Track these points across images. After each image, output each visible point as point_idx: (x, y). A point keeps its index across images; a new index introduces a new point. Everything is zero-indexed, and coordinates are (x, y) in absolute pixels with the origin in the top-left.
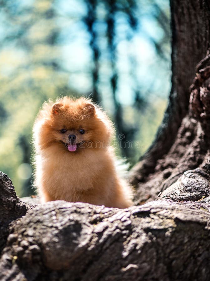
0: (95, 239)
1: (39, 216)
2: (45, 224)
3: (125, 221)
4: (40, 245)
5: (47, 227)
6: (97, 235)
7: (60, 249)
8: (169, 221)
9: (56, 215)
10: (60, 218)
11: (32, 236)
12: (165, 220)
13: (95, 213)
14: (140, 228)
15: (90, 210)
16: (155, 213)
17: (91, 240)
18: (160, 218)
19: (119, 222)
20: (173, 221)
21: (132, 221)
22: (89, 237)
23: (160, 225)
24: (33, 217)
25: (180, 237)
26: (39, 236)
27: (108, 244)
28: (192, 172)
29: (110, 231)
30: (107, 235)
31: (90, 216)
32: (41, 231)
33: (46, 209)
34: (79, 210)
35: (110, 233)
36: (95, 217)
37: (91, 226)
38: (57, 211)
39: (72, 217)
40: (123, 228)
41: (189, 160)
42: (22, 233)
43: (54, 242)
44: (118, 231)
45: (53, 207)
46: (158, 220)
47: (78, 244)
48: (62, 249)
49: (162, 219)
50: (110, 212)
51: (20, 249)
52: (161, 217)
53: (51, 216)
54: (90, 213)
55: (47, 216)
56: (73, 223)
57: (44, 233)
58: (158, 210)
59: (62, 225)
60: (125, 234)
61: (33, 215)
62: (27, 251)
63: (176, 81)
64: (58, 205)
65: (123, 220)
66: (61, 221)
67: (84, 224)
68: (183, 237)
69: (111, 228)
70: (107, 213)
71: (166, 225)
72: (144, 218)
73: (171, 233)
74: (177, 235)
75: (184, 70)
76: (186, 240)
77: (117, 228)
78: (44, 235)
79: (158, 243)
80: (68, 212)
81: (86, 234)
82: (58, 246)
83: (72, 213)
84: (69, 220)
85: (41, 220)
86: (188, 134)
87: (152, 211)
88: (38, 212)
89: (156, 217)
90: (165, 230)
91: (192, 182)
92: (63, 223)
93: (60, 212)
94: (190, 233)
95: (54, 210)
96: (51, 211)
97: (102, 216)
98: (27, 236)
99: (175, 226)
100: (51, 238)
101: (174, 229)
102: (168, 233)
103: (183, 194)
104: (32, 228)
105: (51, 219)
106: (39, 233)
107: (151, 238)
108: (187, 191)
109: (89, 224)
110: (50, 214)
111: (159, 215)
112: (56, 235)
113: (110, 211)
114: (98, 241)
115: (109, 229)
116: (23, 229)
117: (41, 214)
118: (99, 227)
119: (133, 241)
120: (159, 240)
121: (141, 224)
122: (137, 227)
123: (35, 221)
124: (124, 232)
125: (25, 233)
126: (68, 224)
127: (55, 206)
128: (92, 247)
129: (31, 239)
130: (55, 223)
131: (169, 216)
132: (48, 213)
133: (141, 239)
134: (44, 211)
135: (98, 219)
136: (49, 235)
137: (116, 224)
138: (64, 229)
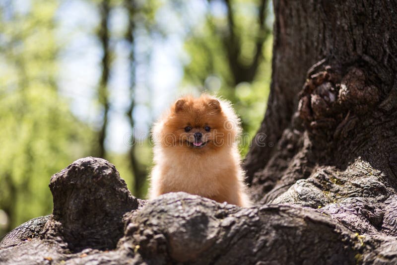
0: (223, 233)
1: (163, 205)
2: (171, 213)
3: (253, 217)
4: (166, 234)
5: (173, 216)
6: (224, 229)
7: (187, 239)
8: (299, 220)
9: (181, 205)
10: (187, 208)
11: (156, 226)
12: (295, 218)
13: (219, 208)
14: (269, 225)
15: (213, 205)
16: (284, 211)
17: (218, 233)
18: (289, 216)
19: (246, 217)
20: (303, 220)
21: (260, 218)
22: (216, 231)
23: (290, 222)
24: (156, 207)
25: (310, 237)
26: (165, 226)
27: (235, 239)
28: (305, 181)
29: (237, 226)
30: (234, 229)
31: (214, 210)
32: (167, 221)
33: (170, 199)
34: (204, 203)
35: (237, 228)
36: (220, 211)
37: (217, 220)
38: (182, 201)
39: (198, 208)
40: (251, 224)
41: (295, 172)
42: (145, 223)
43: (182, 232)
44: (246, 226)
45: (177, 198)
46: (287, 218)
47: (206, 236)
48: (190, 240)
49: (292, 217)
50: (234, 209)
51: (144, 238)
52: (291, 215)
53: (177, 206)
54: (214, 207)
55: (172, 206)
56: (200, 214)
57: (170, 223)
58: (287, 208)
59: (189, 216)
60: (253, 231)
61: (156, 205)
62: (152, 241)
63: (277, 88)
64: (182, 196)
65: (250, 215)
66: (188, 212)
67: (211, 217)
68: (314, 237)
69: (239, 223)
70: (231, 209)
71: (297, 223)
72: (273, 215)
73: (301, 231)
74: (308, 234)
75: (287, 77)
76: (316, 241)
77: (245, 223)
78: (169, 225)
79: (289, 241)
80: (194, 203)
81: (213, 227)
82: (186, 237)
83: (198, 204)
84: (196, 211)
85: (166, 210)
86: (289, 146)
87: (281, 209)
88: (161, 202)
89: (285, 215)
90: (296, 228)
91: (306, 191)
92: (190, 213)
93: (185, 202)
94: (320, 234)
95: (179, 200)
96: (176, 201)
97: (227, 211)
98: (151, 225)
99: (306, 225)
100: (178, 229)
101: (305, 229)
102: (299, 232)
103: (298, 202)
104: (156, 217)
105: (176, 210)
106: (164, 222)
107: (282, 236)
108: (301, 200)
109: (215, 218)
110: (175, 204)
111: (288, 213)
112: (184, 225)
113: (234, 207)
114: (225, 236)
115: (236, 225)
116: (146, 219)
117: (165, 204)
118: (226, 222)
119: (262, 238)
120: (290, 238)
121: (270, 221)
122: (266, 223)
123: (158, 211)
124: (253, 228)
125: (148, 223)
126: (195, 215)
127: (180, 196)
128: (220, 240)
129: (155, 229)
130: (182, 213)
131: (299, 215)
132: (172, 203)
133: (270, 236)
134: (168, 201)
135: (223, 214)
136: (176, 225)
137: (243, 220)
138: (192, 219)
